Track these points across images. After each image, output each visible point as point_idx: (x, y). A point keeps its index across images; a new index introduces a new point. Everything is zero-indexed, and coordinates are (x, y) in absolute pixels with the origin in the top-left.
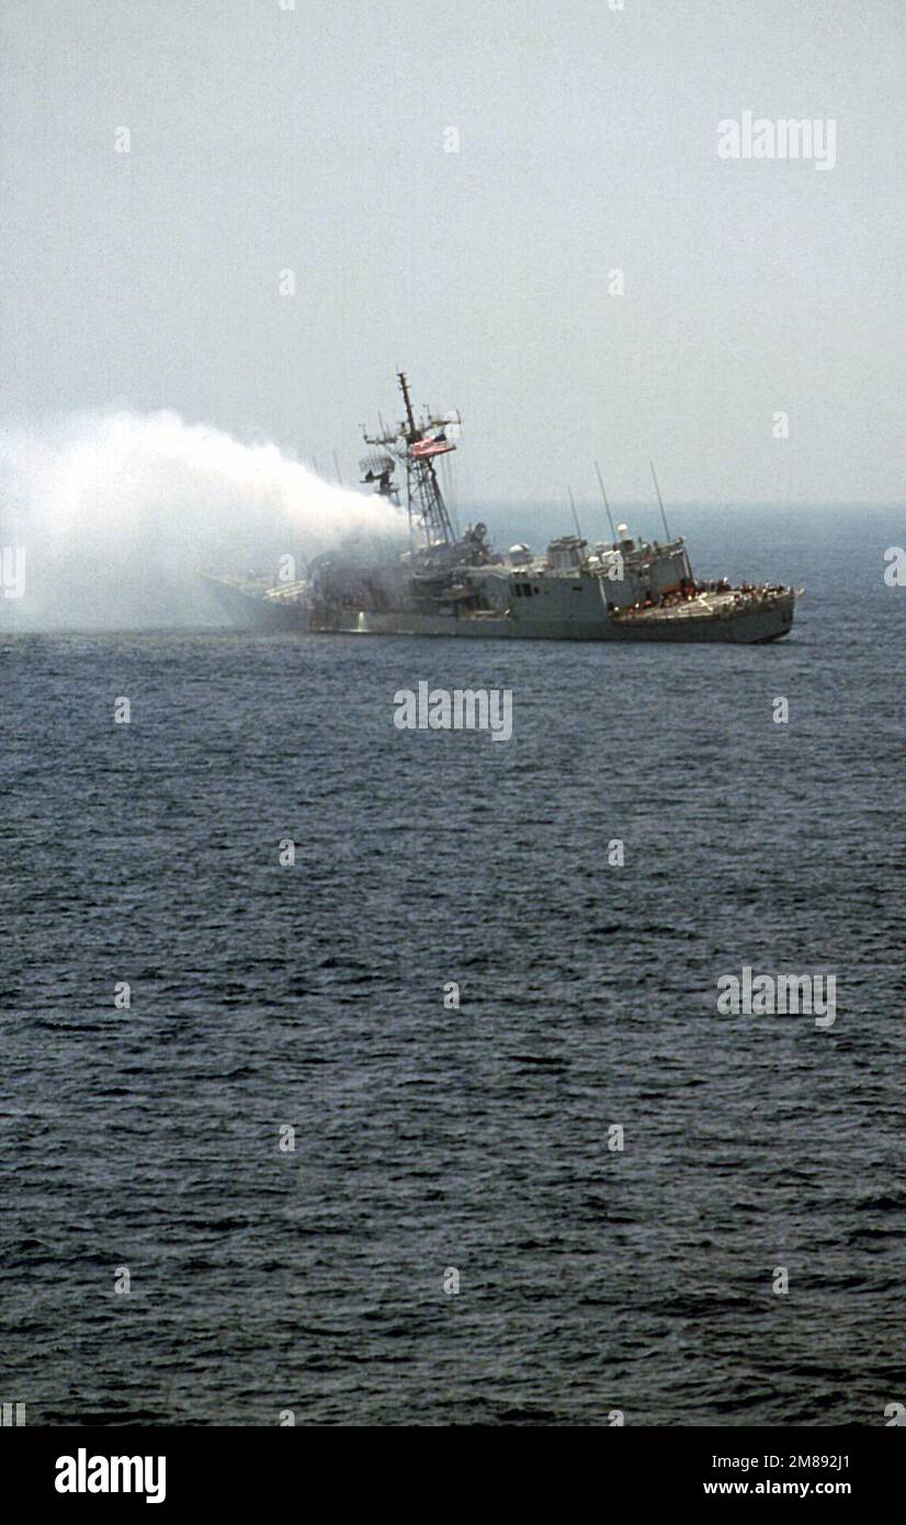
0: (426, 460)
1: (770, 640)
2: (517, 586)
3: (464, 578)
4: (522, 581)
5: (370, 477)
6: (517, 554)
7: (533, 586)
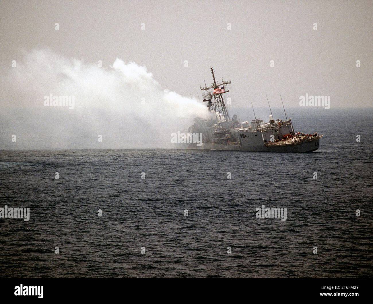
0: (220, 94)
1: (310, 152)
2: (241, 134)
3: (229, 132)
4: (242, 133)
5: (205, 100)
6: (244, 124)
7: (245, 134)
